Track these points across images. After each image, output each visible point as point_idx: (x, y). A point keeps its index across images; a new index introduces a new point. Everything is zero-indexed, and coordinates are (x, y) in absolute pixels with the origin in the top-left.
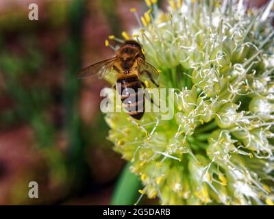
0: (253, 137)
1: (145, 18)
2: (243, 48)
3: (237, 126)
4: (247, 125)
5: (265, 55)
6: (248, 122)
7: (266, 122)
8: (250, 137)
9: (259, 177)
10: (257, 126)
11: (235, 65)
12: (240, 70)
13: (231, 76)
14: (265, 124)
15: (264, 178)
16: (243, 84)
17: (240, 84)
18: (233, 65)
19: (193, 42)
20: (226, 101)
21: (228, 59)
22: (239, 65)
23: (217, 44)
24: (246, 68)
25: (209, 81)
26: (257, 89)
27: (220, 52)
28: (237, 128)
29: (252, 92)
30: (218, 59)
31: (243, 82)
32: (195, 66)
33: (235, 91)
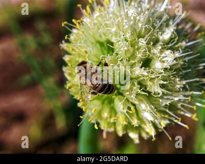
0: (151, 83)
1: (86, 11)
2: (144, 29)
3: (141, 77)
4: (146, 76)
5: (160, 33)
6: (146, 74)
7: (159, 74)
8: (149, 83)
9: (155, 108)
10: (153, 77)
11: (140, 39)
12: (142, 42)
13: (138, 46)
14: (158, 75)
15: (159, 109)
16: (144, 51)
17: (143, 51)
18: (138, 39)
19: (115, 25)
20: (133, 62)
21: (135, 36)
22: (142, 39)
23: (127, 27)
24: (146, 41)
25: (122, 49)
26: (154, 54)
27: (129, 31)
28: (141, 78)
29: (151, 56)
30: (128, 36)
31: (144, 50)
32: (115, 40)
33: (139, 55)
